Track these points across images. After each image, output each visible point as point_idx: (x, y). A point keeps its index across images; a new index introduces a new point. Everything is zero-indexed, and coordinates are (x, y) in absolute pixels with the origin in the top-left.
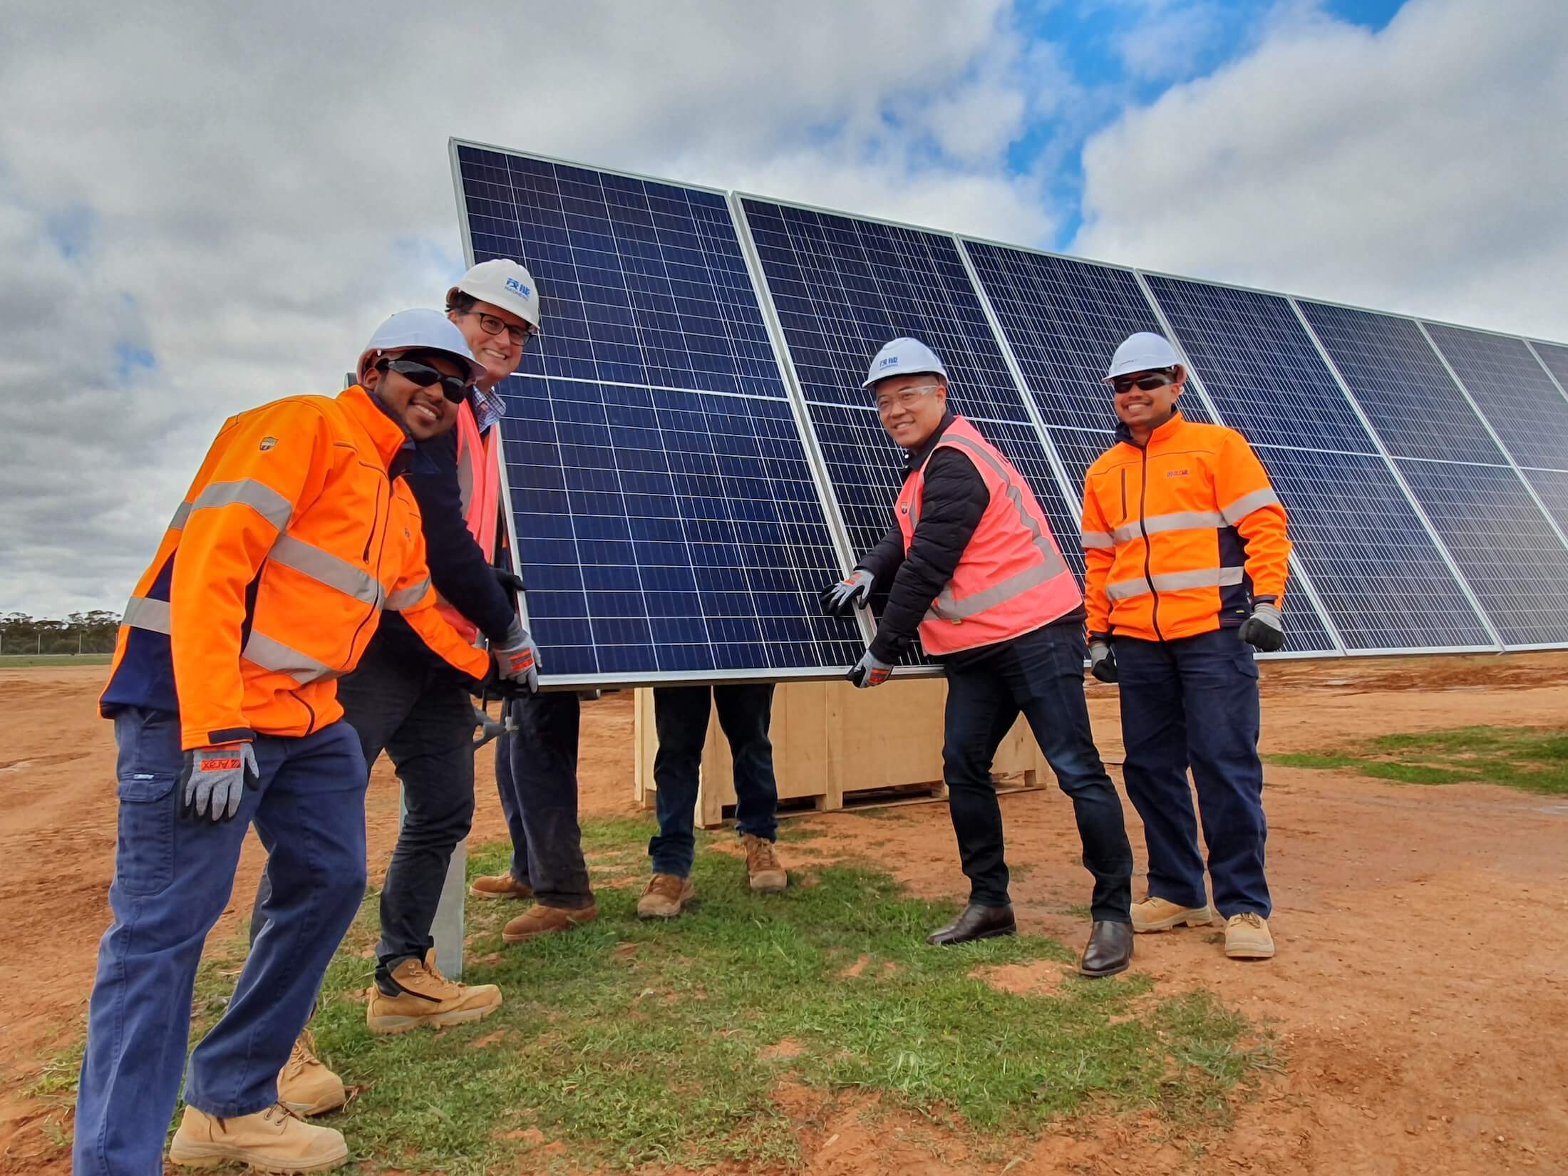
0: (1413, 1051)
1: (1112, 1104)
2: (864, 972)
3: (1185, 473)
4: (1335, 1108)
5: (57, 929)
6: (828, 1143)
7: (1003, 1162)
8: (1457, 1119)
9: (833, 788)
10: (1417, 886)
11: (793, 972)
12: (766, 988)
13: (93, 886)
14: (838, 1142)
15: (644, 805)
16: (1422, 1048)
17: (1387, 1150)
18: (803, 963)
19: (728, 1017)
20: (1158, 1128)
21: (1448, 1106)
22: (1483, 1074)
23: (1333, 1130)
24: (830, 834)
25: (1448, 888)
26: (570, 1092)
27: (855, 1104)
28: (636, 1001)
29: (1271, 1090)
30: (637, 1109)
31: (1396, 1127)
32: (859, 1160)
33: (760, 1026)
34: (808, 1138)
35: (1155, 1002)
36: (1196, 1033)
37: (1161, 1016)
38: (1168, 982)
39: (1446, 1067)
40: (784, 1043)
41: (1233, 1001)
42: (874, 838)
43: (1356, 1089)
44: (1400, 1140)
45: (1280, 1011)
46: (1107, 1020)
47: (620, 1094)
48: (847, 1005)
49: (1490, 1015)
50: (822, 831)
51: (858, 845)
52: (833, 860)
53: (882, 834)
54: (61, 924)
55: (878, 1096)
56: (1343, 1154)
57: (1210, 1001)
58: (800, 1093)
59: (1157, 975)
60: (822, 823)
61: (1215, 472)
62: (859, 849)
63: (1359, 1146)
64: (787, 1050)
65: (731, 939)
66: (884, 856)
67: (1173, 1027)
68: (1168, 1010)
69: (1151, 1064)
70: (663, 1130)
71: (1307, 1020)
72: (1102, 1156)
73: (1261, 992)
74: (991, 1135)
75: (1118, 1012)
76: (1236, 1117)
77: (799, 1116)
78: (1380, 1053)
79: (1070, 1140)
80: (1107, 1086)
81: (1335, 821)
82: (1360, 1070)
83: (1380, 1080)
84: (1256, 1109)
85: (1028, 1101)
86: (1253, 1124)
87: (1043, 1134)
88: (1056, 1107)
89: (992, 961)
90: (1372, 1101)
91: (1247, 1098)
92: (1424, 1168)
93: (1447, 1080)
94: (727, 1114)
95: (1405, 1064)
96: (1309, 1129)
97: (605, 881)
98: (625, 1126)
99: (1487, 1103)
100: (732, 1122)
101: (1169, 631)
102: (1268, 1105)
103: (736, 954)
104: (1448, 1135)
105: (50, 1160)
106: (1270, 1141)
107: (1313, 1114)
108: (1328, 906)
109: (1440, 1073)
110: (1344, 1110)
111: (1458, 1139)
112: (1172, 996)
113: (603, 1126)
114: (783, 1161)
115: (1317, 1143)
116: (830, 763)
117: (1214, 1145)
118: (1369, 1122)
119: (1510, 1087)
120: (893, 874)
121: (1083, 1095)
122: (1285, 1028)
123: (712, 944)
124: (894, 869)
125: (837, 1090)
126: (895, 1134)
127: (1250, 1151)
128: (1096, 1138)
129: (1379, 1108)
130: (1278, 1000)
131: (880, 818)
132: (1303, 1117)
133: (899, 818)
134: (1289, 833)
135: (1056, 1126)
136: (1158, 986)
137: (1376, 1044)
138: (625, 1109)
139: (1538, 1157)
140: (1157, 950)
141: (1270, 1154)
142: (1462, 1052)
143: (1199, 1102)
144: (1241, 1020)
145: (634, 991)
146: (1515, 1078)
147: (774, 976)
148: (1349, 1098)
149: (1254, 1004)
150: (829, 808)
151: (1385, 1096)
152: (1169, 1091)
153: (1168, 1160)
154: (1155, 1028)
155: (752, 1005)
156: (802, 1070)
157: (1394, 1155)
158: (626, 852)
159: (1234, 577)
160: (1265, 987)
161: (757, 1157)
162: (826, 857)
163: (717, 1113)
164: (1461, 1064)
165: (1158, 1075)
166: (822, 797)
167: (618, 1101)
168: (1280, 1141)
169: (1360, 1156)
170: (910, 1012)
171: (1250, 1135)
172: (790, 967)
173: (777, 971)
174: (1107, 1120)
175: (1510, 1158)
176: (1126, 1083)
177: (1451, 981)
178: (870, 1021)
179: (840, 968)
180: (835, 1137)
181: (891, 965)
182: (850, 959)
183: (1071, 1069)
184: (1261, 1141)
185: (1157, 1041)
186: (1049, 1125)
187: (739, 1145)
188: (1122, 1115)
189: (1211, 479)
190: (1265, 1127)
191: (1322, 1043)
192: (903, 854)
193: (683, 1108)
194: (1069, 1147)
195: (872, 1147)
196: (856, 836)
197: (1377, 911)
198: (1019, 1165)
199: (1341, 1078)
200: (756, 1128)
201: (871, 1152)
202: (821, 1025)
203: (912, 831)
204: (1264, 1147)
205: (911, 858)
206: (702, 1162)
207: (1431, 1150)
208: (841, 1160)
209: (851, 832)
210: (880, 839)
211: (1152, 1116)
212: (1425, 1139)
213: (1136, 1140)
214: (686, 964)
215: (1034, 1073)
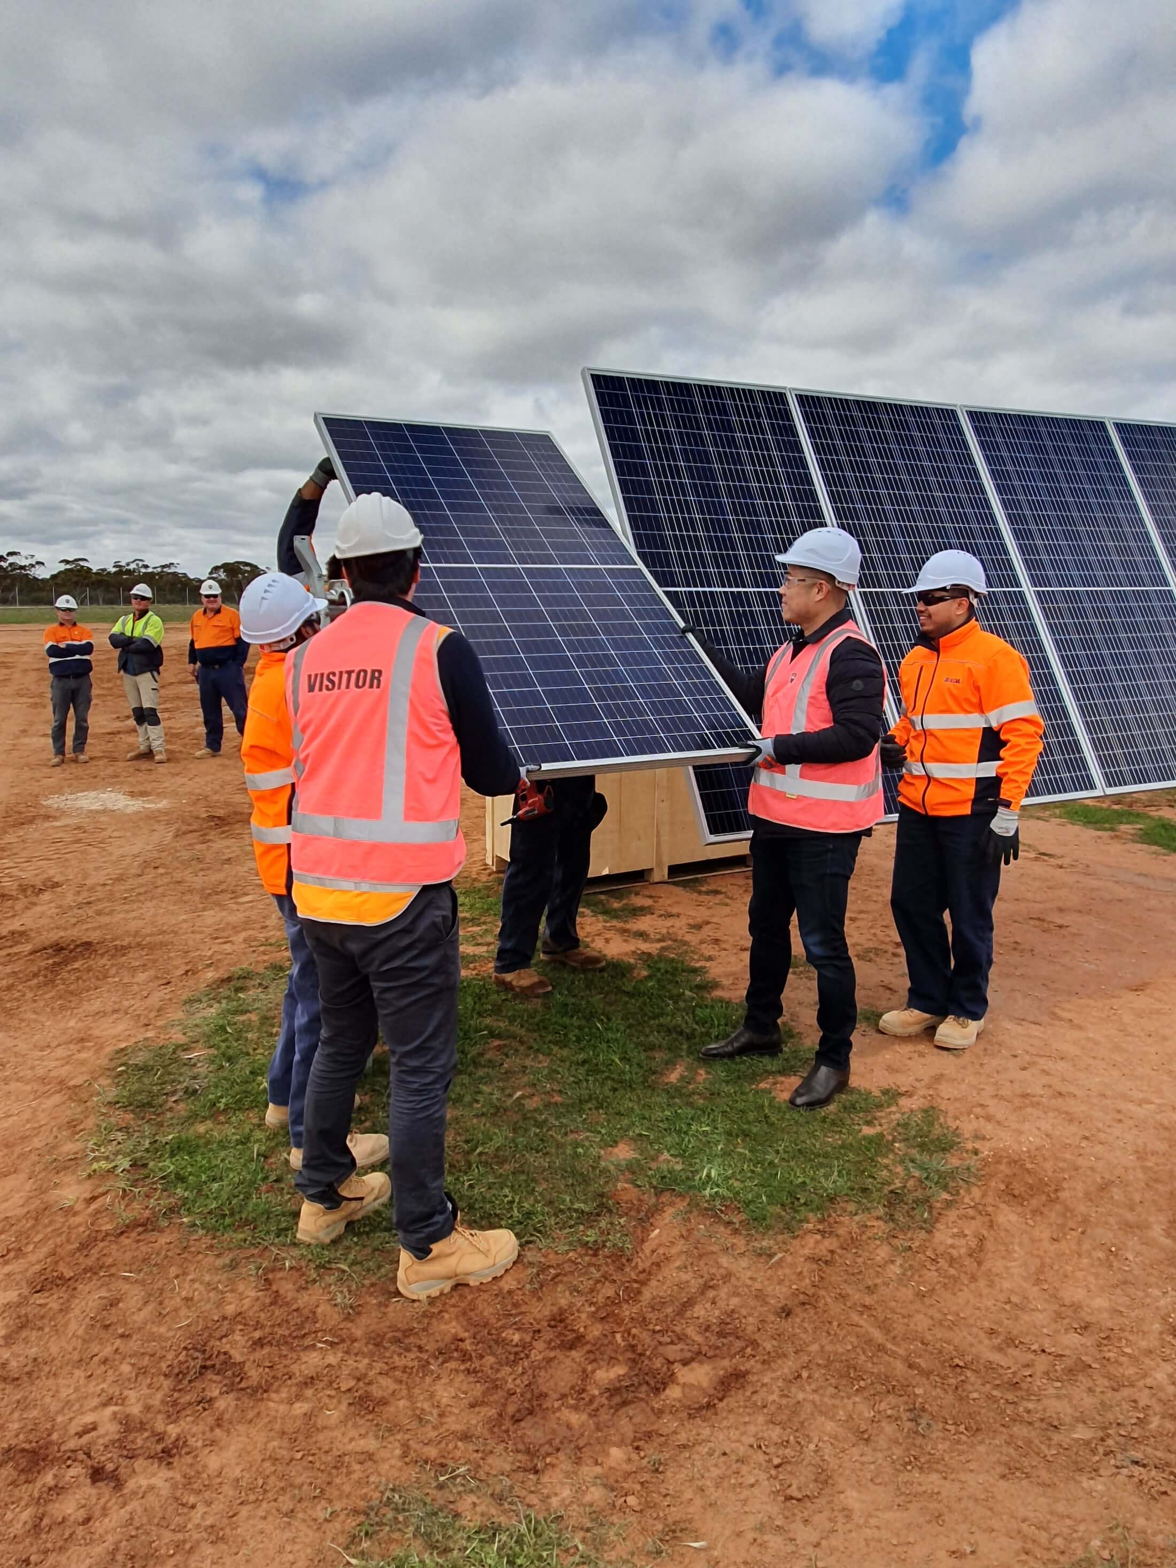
0: (1074, 1173)
1: (851, 1207)
2: (682, 1078)
3: (958, 681)
4: (1008, 1216)
5: (29, 995)
6: (653, 1235)
7: (771, 1256)
8: (1089, 1231)
9: (660, 863)
10: (1131, 996)
11: (627, 1077)
12: (607, 1092)
13: (45, 949)
14: (660, 1235)
15: (494, 869)
16: (1081, 1171)
17: (1036, 1252)
18: (635, 1069)
19: (579, 1119)
20: (881, 1228)
21: (1086, 1221)
22: (1116, 1197)
23: (1003, 1234)
24: (658, 912)
25: (1156, 999)
26: (471, 1186)
27: (672, 1204)
28: (509, 1102)
29: (966, 1200)
30: (519, 1203)
31: (1046, 1235)
32: (674, 1251)
33: (603, 1131)
34: (639, 1231)
35: (898, 1116)
36: (922, 1147)
37: (900, 1129)
38: (910, 1096)
39: (1092, 1189)
40: (621, 1146)
41: (956, 1118)
42: (694, 918)
43: (1025, 1203)
44: (1046, 1244)
45: (988, 1129)
46: (860, 1131)
47: (506, 1191)
48: (667, 1113)
49: (1140, 1142)
50: (649, 907)
51: (679, 926)
52: (659, 945)
53: (701, 914)
54: (31, 988)
55: (688, 1200)
56: (1004, 1253)
57: (938, 1118)
58: (633, 1193)
59: (904, 1089)
60: (651, 897)
61: (981, 683)
62: (681, 932)
63: (1017, 1248)
64: (624, 1153)
65: (579, 1040)
66: (702, 942)
67: (907, 1139)
68: (906, 1125)
69: (885, 1173)
70: (539, 1222)
71: (1004, 1140)
72: (839, 1251)
73: (978, 1110)
74: (764, 1234)
75: (869, 1123)
76: (937, 1220)
77: (633, 1213)
78: (1050, 1174)
79: (818, 1237)
80: (850, 1193)
81: (1089, 912)
82: (1031, 1188)
83: (1044, 1198)
84: (952, 1215)
85: (793, 1203)
86: (948, 1227)
87: (801, 1232)
88: (812, 1210)
89: (779, 1072)
90: (1035, 1212)
91: (949, 1204)
92: (1056, 1267)
93: (1091, 1200)
94: (583, 1212)
95: (1065, 1185)
96: (985, 1233)
97: (471, 966)
98: (512, 1217)
99: (1112, 1220)
100: (588, 1218)
101: (933, 809)
102: (962, 1212)
103: (582, 1056)
104: (1079, 1243)
105: (122, 1233)
106: (957, 1242)
107: (991, 1221)
108: (1055, 1016)
109: (1087, 1194)
110: (1013, 1218)
111: (1086, 1246)
112: (912, 1111)
113: (496, 1215)
114: (622, 1249)
115: (989, 1245)
116: (658, 844)
117: (917, 1244)
118: (1028, 1228)
119: (1132, 1209)
120: (708, 964)
121: (832, 1200)
122: (988, 1144)
123: (563, 1044)
124: (710, 959)
125: (659, 1193)
126: (698, 1230)
127: (941, 1249)
128: (837, 1235)
129: (1038, 1218)
130: (989, 1118)
131: (700, 893)
132: (984, 1223)
133: (716, 892)
134: (1046, 925)
135: (810, 1226)
136: (903, 1101)
137: (1048, 1166)
138: (512, 1202)
139: (1133, 1265)
140: (908, 1062)
141: (954, 1253)
142: (1107, 1176)
143: (913, 1209)
144: (958, 1136)
145: (507, 1092)
146: (1138, 1201)
147: (613, 1079)
148: (1020, 1209)
149: (970, 1121)
150: (656, 880)
151: (1045, 1210)
152: (895, 1199)
153: (883, 1255)
154: (894, 1141)
155: (597, 1108)
156: (634, 1173)
157: (1038, 1256)
158: (484, 927)
159: (989, 769)
160: (982, 1105)
161: (604, 1246)
162: (653, 941)
163: (576, 1211)
164: (1104, 1187)
165: (889, 1184)
166: (650, 870)
167: (506, 1196)
168: (963, 1242)
169: (1016, 1255)
170: (713, 1121)
171: (943, 1236)
172: (624, 1072)
173: (615, 1076)
174: (846, 1219)
175: (1115, 1264)
176: (865, 1190)
177: (1124, 1106)
178: (685, 1128)
179: (662, 1074)
180: (657, 1231)
181: (702, 1072)
182: (670, 1064)
183: (826, 1177)
184: (950, 1241)
185: (893, 1151)
186: (805, 1225)
187: (591, 1236)
188: (857, 1218)
189: (978, 689)
190: (955, 1230)
191: (1013, 1162)
192: (717, 941)
193: (550, 1203)
194: (817, 1242)
195: (682, 1241)
196: (678, 915)
197: (1092, 1024)
198: (781, 1259)
199: (1016, 1192)
200: (603, 1224)
201: (681, 1246)
202: (648, 1129)
203: (727, 910)
204: (952, 1246)
205: (724, 946)
206: (566, 1248)
207: (1064, 1253)
208: (661, 1251)
209: (675, 910)
210: (699, 920)
211: (878, 1218)
212: (1063, 1245)
213: (864, 1237)
214: (545, 1062)
215: (800, 1180)
